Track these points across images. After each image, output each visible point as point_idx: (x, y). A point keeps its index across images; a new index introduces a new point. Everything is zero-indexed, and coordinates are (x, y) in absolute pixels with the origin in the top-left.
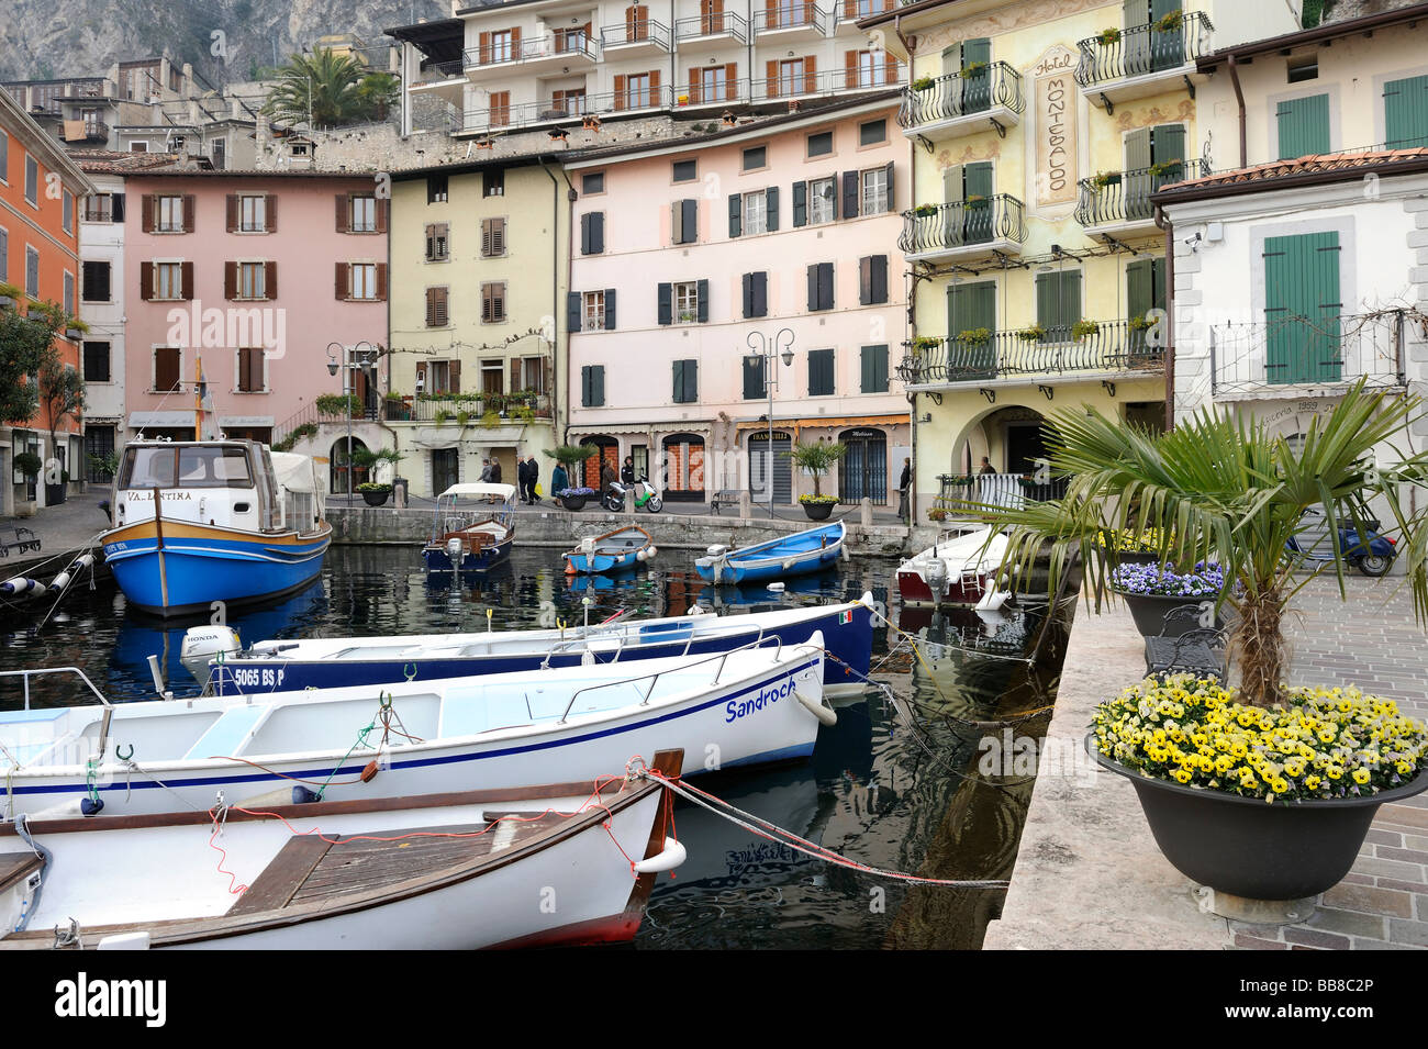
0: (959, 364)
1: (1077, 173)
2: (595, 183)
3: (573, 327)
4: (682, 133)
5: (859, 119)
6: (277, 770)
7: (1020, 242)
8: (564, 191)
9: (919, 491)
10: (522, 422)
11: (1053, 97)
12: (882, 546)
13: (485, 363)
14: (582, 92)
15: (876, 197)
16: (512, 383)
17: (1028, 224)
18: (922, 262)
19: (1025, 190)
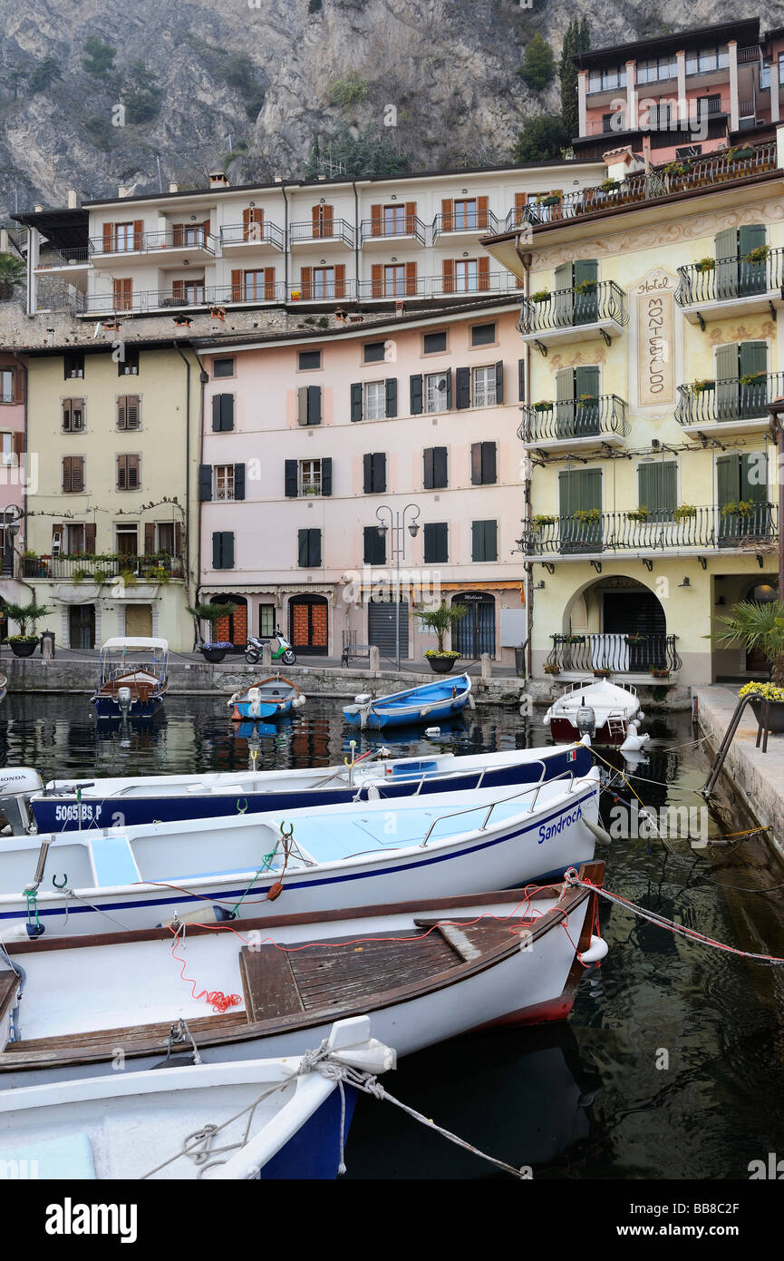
0: (574, 539)
1: (673, 381)
2: (225, 367)
3: (205, 496)
4: (296, 325)
5: (470, 323)
6: (197, 893)
7: (624, 436)
8: (196, 374)
9: (533, 649)
10: (158, 582)
11: (653, 313)
12: (501, 695)
13: (120, 527)
14: (201, 283)
15: (486, 391)
16: (146, 545)
17: (630, 421)
18: (539, 451)
19: (628, 392)
